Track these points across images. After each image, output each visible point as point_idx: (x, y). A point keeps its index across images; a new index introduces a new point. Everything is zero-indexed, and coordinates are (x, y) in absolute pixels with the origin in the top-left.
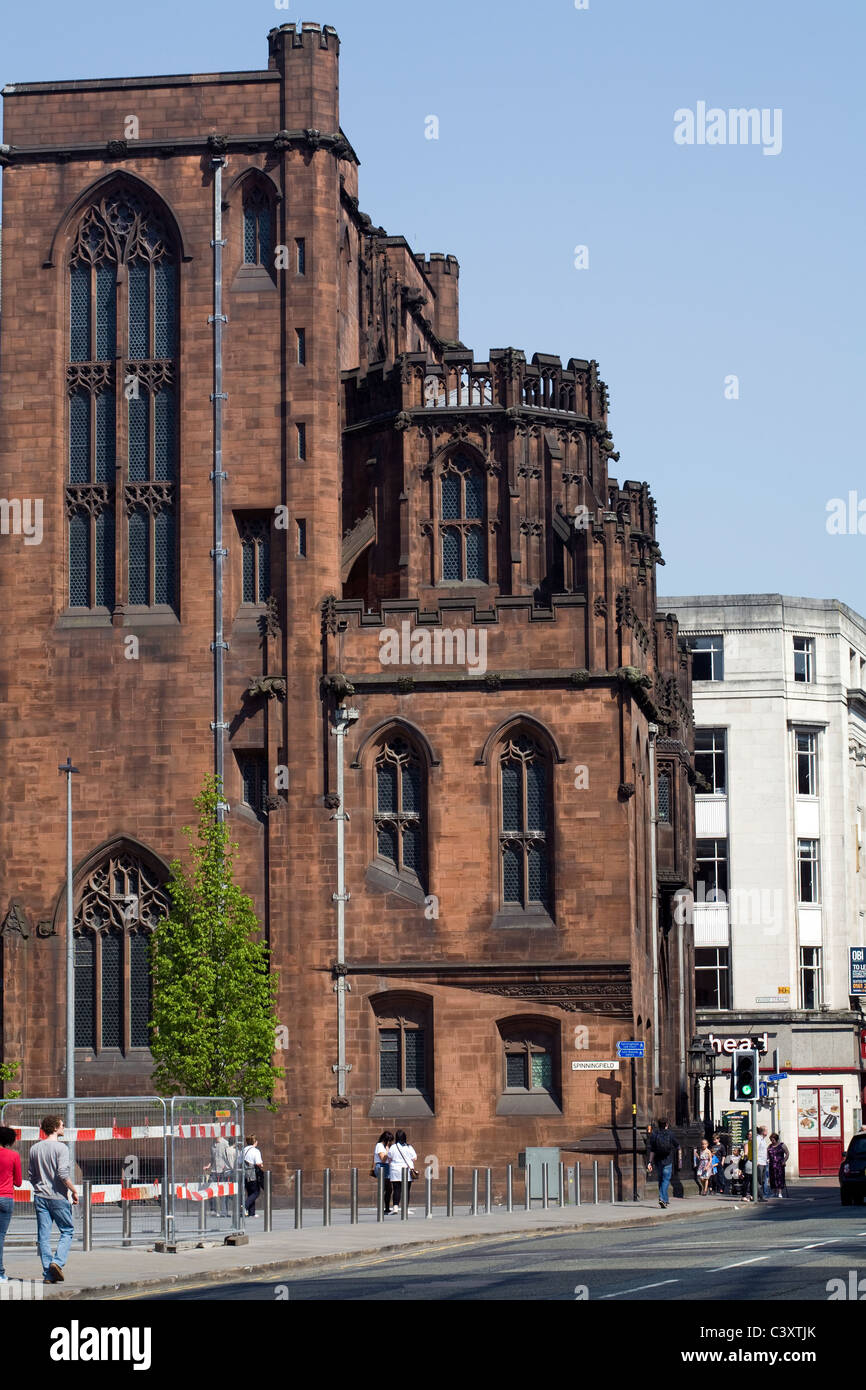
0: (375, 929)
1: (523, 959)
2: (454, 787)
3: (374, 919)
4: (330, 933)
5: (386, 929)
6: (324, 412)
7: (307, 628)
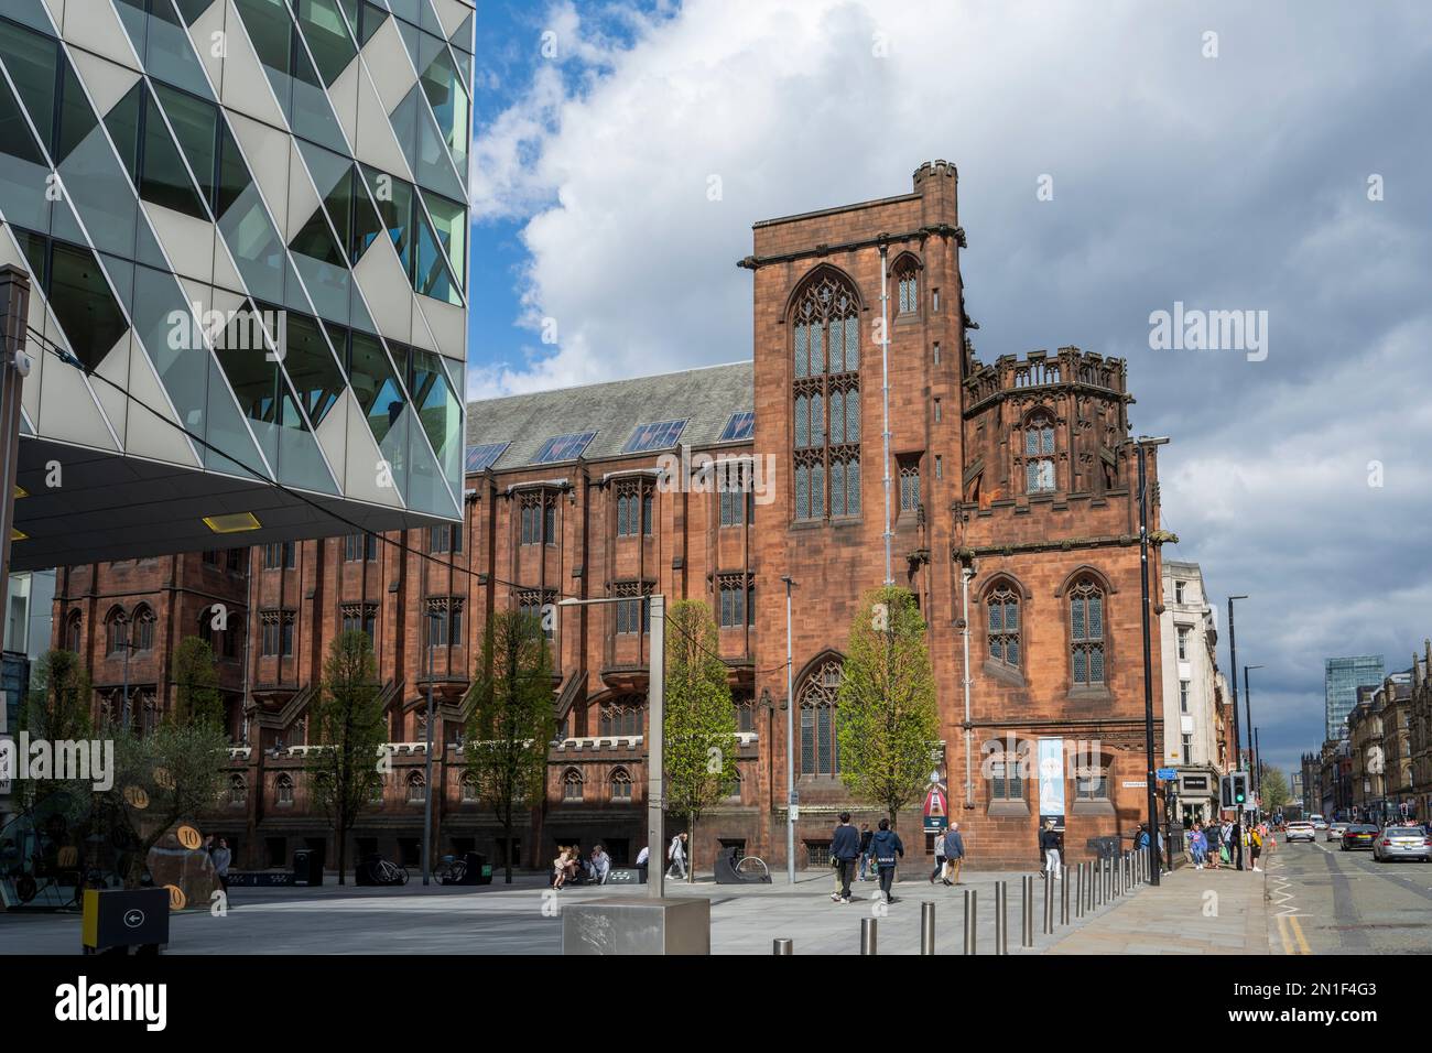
0: (989, 700)
1: (1089, 717)
2: (1041, 612)
3: (988, 694)
4: (960, 703)
5: (996, 700)
6: (952, 392)
7: (942, 520)
